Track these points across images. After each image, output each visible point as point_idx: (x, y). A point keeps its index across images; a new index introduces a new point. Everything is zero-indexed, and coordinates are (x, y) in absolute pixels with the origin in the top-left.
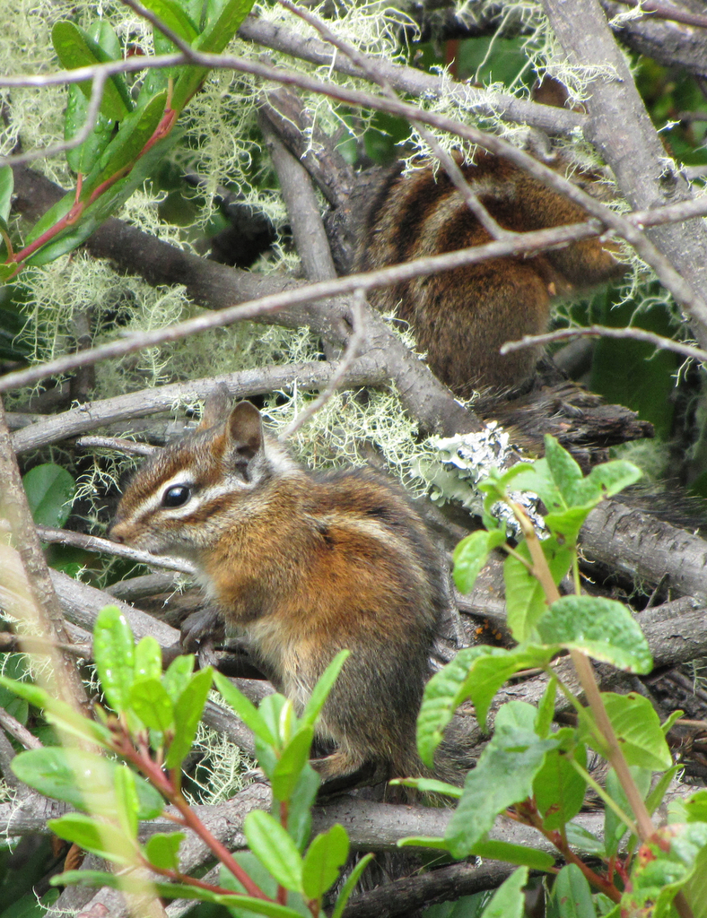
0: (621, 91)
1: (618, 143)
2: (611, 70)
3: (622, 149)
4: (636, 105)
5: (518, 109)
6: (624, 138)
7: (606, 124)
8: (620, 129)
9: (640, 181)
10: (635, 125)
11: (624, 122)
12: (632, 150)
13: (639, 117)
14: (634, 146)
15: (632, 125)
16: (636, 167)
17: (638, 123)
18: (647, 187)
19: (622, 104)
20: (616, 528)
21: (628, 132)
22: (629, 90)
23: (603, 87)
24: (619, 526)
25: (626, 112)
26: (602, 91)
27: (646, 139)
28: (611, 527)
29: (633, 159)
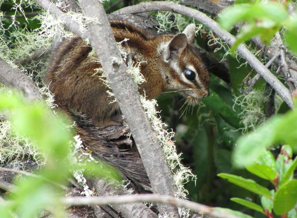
0: (101, 28)
1: (98, 49)
2: (96, 20)
3: (99, 51)
4: (106, 34)
5: (71, 26)
6: (100, 47)
7: (94, 40)
8: (99, 43)
9: (105, 64)
10: (105, 42)
11: (101, 41)
12: (103, 52)
13: (107, 39)
14: (104, 50)
15: (104, 42)
16: (104, 59)
17: (106, 41)
18: (108, 67)
19: (100, 34)
20: (106, 190)
21: (102, 45)
22: (104, 29)
23: (93, 26)
24: (107, 189)
25: (102, 37)
26: (93, 28)
27: (109, 48)
28: (104, 189)
29: (103, 56)
